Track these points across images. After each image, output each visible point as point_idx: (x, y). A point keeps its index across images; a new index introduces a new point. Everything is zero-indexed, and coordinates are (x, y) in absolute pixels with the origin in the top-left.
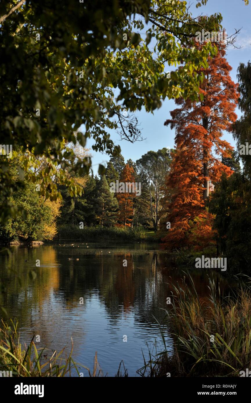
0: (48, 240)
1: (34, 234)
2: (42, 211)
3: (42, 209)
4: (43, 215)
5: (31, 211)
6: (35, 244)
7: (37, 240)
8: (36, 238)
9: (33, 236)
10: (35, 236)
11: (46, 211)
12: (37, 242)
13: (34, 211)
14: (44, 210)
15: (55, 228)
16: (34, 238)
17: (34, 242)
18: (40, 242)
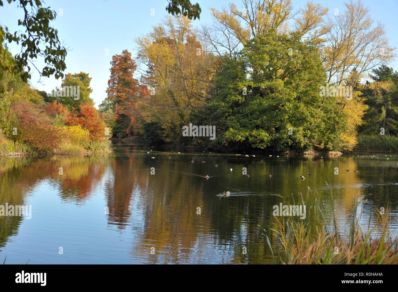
0: (348, 150)
1: (330, 143)
2: (337, 119)
3: (337, 116)
4: (338, 123)
5: (325, 118)
6: (332, 154)
7: (333, 150)
8: (331, 148)
9: (328, 146)
10: (330, 145)
11: (342, 118)
12: (334, 153)
13: (329, 119)
14: (340, 117)
15: (355, 138)
16: (329, 148)
17: (330, 152)
18: (338, 152)
